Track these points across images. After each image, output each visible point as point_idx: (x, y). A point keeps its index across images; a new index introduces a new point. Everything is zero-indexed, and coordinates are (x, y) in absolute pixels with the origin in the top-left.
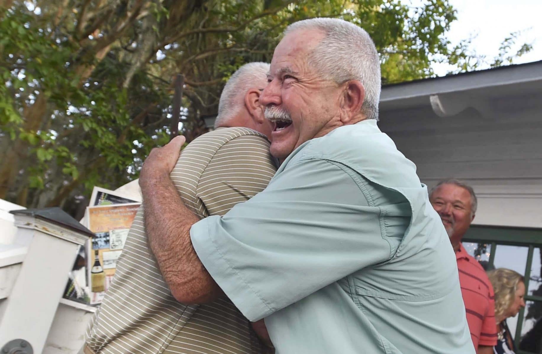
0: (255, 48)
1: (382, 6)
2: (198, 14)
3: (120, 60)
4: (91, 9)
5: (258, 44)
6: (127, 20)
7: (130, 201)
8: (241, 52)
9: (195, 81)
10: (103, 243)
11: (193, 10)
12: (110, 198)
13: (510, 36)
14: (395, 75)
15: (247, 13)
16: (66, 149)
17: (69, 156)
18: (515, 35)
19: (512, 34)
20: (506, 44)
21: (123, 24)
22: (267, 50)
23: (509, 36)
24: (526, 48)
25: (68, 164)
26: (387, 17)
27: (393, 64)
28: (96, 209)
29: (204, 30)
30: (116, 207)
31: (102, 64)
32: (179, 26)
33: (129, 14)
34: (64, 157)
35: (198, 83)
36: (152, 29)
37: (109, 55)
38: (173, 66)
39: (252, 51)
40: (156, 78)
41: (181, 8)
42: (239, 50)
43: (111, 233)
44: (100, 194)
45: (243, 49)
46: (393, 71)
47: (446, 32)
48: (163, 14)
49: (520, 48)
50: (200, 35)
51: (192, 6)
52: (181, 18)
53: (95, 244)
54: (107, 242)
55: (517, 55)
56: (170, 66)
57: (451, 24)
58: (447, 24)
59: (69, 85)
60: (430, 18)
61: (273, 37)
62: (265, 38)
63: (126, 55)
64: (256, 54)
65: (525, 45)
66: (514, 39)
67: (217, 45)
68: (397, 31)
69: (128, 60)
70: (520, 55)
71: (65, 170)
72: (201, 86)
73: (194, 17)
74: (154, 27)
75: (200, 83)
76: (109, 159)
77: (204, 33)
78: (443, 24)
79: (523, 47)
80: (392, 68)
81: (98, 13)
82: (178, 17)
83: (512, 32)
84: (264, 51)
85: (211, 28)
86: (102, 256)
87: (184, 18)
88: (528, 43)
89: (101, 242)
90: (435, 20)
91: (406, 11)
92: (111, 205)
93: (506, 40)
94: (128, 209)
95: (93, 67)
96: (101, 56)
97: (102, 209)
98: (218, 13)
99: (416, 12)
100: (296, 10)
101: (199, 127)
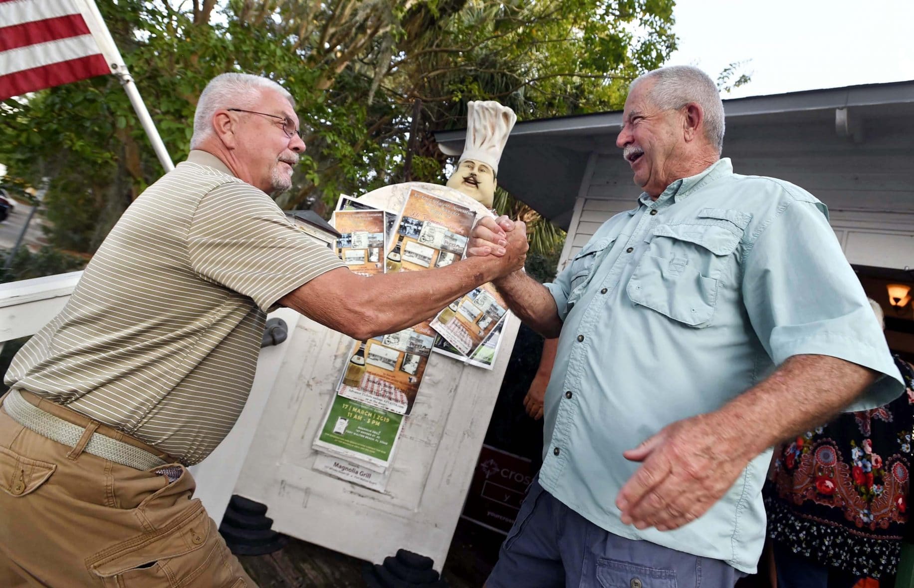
0: (484, 67)
1: (606, 32)
2: (432, 32)
3: (356, 71)
4: (334, 25)
5: (487, 64)
6: (366, 38)
7: (371, 208)
8: (471, 71)
9: (426, 96)
10: (346, 243)
11: (427, 28)
12: (353, 204)
13: (730, 67)
14: (616, 99)
15: (478, 33)
16: (311, 159)
17: (312, 164)
18: (734, 66)
19: (731, 65)
20: (725, 74)
21: (363, 41)
22: (495, 69)
23: (728, 67)
24: (744, 80)
25: (311, 172)
26: (611, 43)
27: (615, 88)
28: (341, 213)
29: (438, 49)
30: (358, 213)
31: (341, 76)
32: (414, 43)
33: (369, 31)
34: (307, 165)
35: (428, 99)
36: (391, 49)
37: (347, 67)
38: (405, 78)
39: (481, 70)
40: (388, 90)
41: (417, 24)
42: (469, 68)
43: (353, 235)
44: (345, 200)
45: (473, 68)
46: (614, 95)
47: (666, 61)
48: (402, 35)
49: (738, 79)
50: (433, 54)
51: (426, 24)
52: (416, 35)
53: (339, 243)
54: (349, 242)
55: (735, 85)
56: (402, 79)
57: (671, 54)
58: (668, 54)
59: (316, 100)
60: (652, 47)
61: (501, 58)
62: (494, 58)
63: (361, 67)
64: (485, 72)
65: (744, 76)
66: (733, 70)
67: (448, 63)
68: (620, 57)
69: (363, 72)
70: (738, 86)
71: (308, 176)
72: (432, 102)
73: (428, 34)
74: (393, 47)
75: (431, 99)
76: (346, 170)
77: (436, 52)
78: (664, 54)
79: (741, 78)
80: (614, 92)
81: (339, 28)
82: (413, 34)
83: (732, 63)
84: (492, 70)
85: (442, 48)
86: (345, 254)
87: (419, 35)
88: (747, 75)
89: (344, 241)
90: (657, 50)
91: (630, 38)
92: (353, 210)
93: (725, 70)
94: (368, 215)
95: (334, 80)
96: (340, 70)
97: (346, 214)
98: (449, 33)
99: (639, 41)
100: (524, 32)
101: (427, 139)
